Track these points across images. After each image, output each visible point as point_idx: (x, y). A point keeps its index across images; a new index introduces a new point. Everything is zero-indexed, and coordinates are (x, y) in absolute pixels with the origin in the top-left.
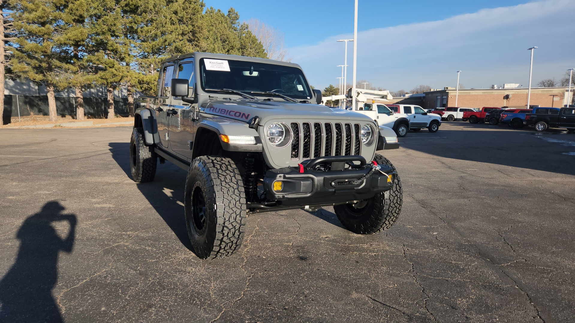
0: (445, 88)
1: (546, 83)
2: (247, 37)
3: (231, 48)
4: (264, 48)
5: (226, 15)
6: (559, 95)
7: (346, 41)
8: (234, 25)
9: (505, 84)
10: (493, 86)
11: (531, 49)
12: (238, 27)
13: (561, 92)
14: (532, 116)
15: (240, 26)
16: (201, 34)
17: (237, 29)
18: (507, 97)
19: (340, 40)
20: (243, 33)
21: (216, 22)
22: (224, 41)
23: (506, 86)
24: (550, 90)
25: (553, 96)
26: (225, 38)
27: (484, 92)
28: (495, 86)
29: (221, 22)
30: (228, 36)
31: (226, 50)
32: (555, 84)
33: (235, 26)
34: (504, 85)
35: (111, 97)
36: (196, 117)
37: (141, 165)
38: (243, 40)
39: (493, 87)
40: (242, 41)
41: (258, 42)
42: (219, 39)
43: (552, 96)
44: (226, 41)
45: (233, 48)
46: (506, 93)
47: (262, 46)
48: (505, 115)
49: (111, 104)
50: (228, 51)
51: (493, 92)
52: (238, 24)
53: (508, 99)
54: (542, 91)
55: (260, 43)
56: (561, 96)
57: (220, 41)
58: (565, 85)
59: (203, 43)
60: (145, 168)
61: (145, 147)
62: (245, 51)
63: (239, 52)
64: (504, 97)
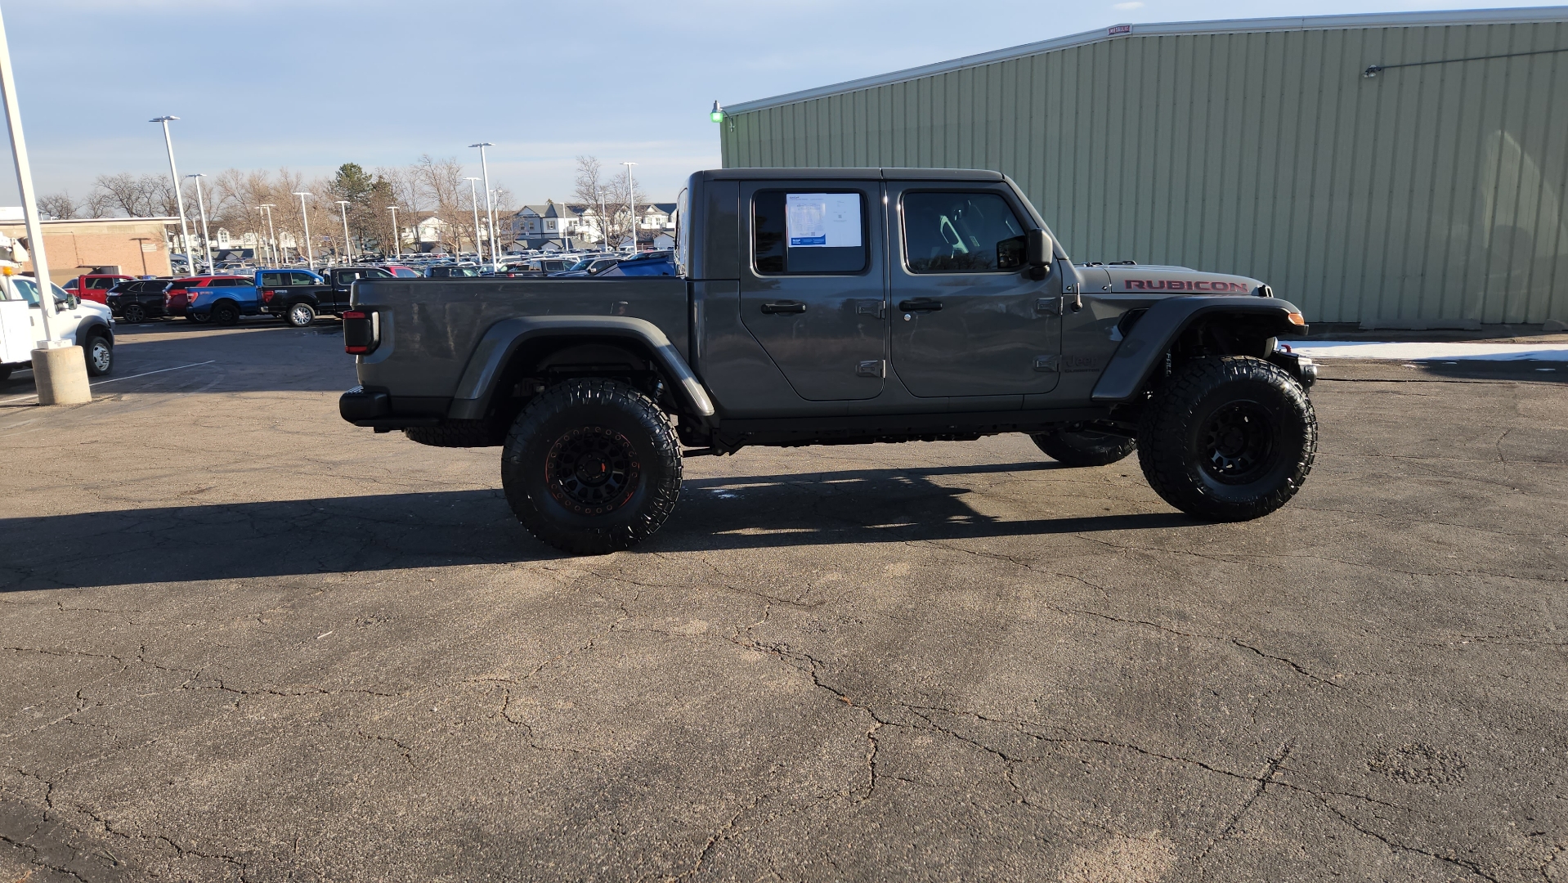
6: (152, 237)
11: (162, 120)
13: (154, 231)
24: (126, 227)
25: (140, 240)
43: (138, 241)
54: (108, 227)
56: (158, 240)
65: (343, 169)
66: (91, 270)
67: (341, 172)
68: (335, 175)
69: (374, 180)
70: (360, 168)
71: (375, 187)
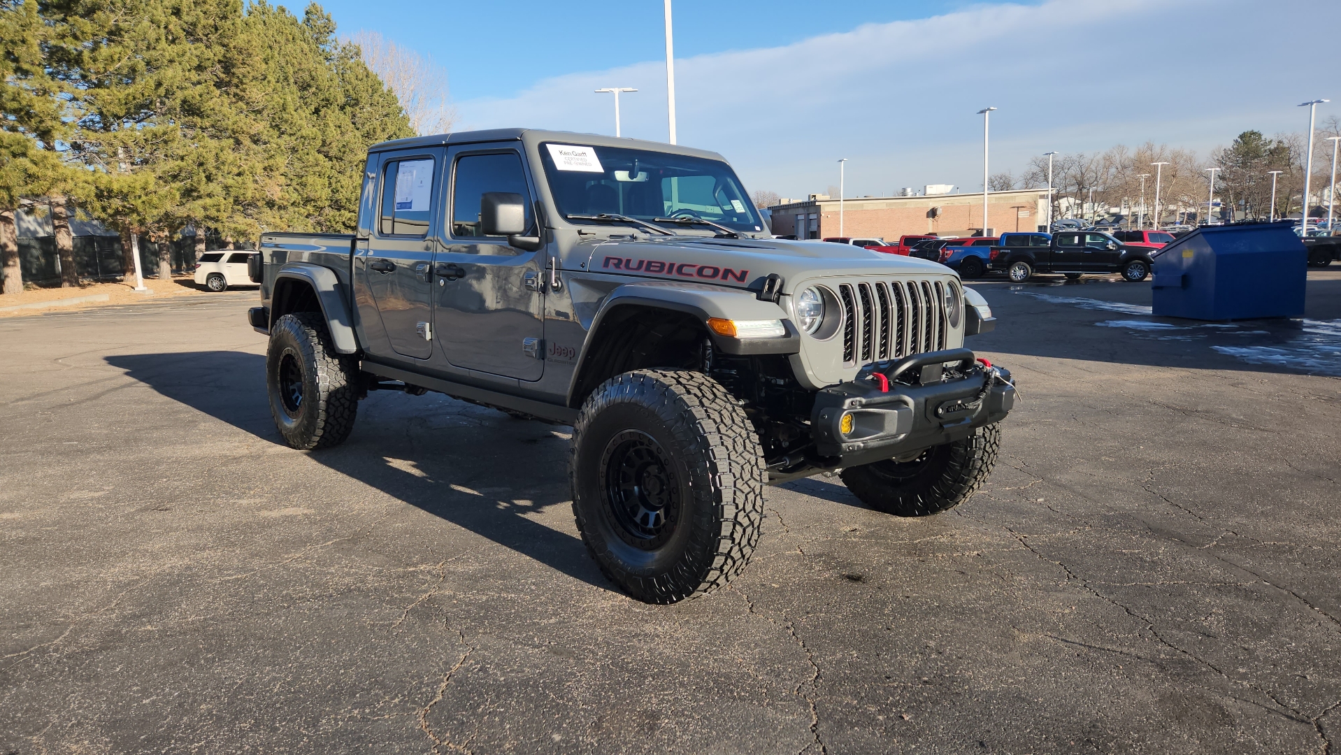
0: (809, 196)
1: (996, 182)
2: (360, 77)
3: (324, 103)
4: (399, 104)
5: (300, 22)
6: (1028, 205)
7: (616, 91)
8: (321, 47)
9: (928, 186)
10: (904, 190)
11: (983, 112)
12: (334, 52)
13: (1031, 201)
14: (1002, 251)
15: (339, 49)
16: (248, 69)
17: (333, 57)
18: (933, 213)
19: (603, 90)
20: (348, 66)
21: (278, 38)
22: (304, 87)
23: (931, 190)
24: (1009, 198)
25: (1018, 208)
26: (308, 78)
27: (890, 204)
28: (909, 190)
29: (290, 38)
30: (313, 73)
31: (313, 108)
32: (1012, 183)
33: (327, 49)
34: (925, 187)
35: (9, 236)
36: (556, 281)
37: (322, 404)
38: (350, 83)
39: (904, 193)
40: (349, 87)
41: (385, 89)
42: (292, 81)
43: (1015, 209)
44: (309, 86)
45: (327, 102)
46: (931, 204)
47: (395, 99)
48: (948, 252)
49: (12, 254)
50: (317, 111)
51: (906, 203)
52: (333, 44)
53: (936, 217)
54: (996, 198)
55: (390, 91)
56: (1032, 208)
57: (294, 88)
58: (1030, 186)
59: (255, 90)
60: (332, 414)
61: (329, 360)
62: (358, 110)
63: (345, 113)
64: (928, 213)
65: (1241, 137)
66: (975, 232)
67: (1239, 140)
68: (1232, 143)
69: (1272, 146)
70: (1260, 135)
71: (1272, 152)
